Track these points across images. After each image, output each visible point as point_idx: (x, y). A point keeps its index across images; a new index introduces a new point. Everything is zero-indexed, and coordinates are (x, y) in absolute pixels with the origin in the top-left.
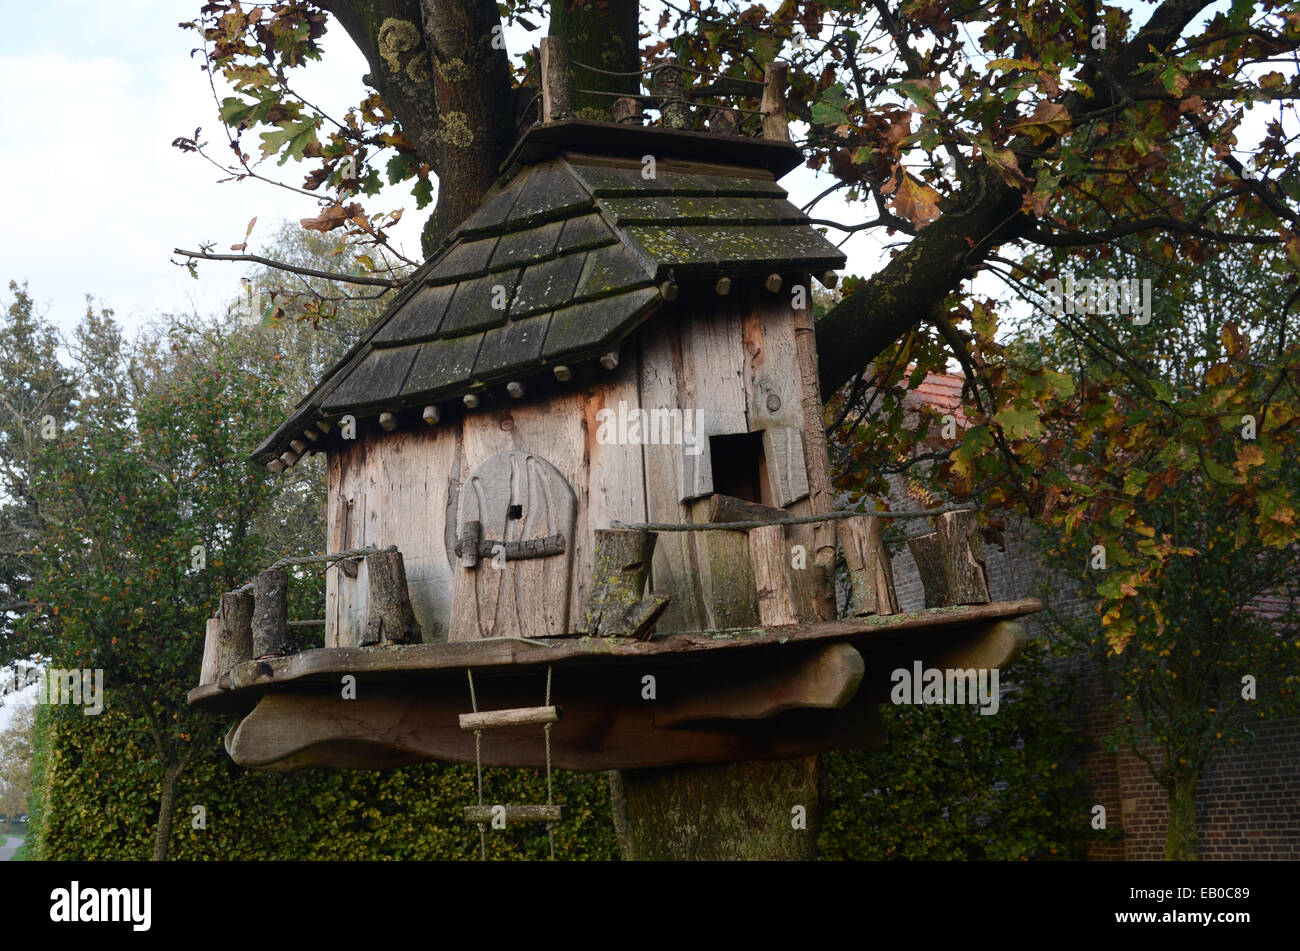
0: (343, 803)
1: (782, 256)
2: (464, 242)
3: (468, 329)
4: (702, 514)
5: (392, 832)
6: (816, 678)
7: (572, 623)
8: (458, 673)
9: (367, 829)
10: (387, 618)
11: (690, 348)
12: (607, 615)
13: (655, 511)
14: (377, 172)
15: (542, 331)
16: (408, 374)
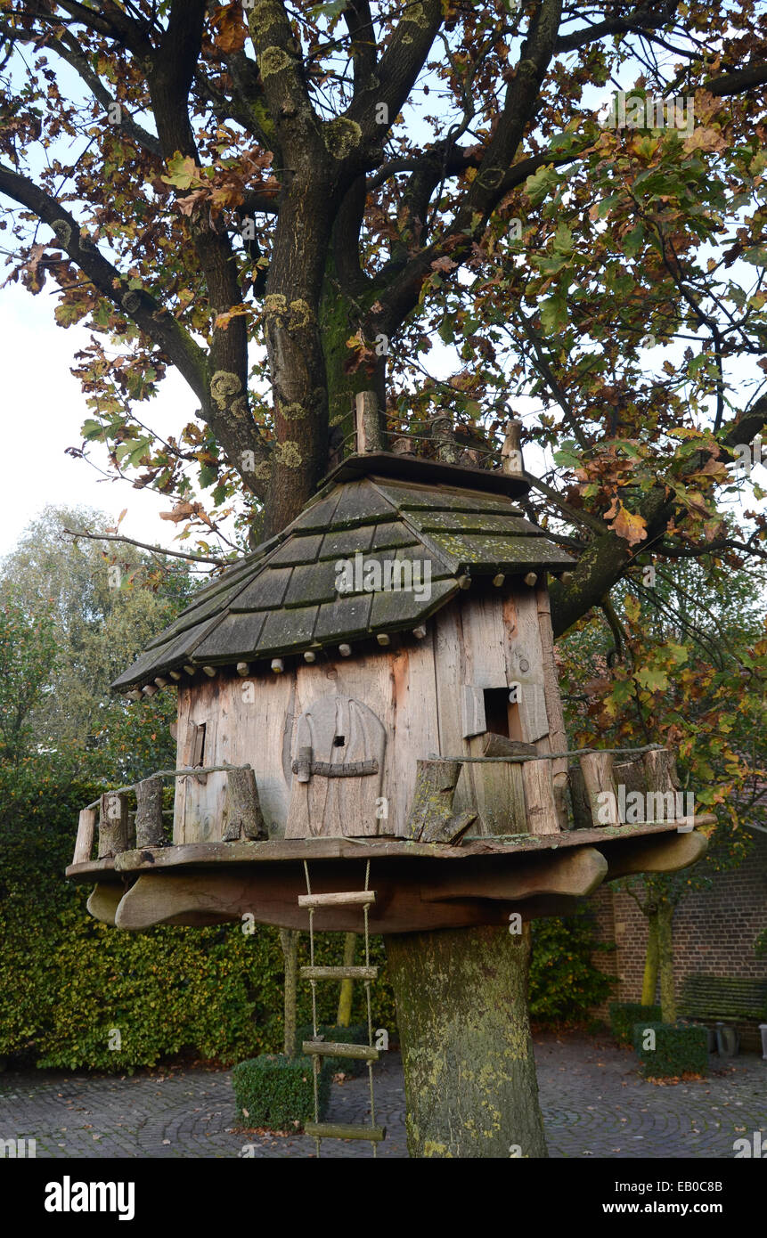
0: (80, 918)
1: (537, 560)
2: (296, 537)
3: (307, 602)
4: (478, 745)
5: (114, 940)
6: (568, 872)
7: (381, 827)
8: (297, 863)
9: (97, 938)
10: (246, 820)
11: (468, 623)
12: (429, 826)
13: (445, 745)
14: (189, 479)
15: (367, 607)
16: (260, 634)
